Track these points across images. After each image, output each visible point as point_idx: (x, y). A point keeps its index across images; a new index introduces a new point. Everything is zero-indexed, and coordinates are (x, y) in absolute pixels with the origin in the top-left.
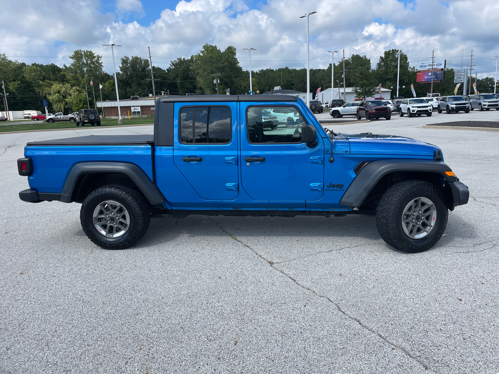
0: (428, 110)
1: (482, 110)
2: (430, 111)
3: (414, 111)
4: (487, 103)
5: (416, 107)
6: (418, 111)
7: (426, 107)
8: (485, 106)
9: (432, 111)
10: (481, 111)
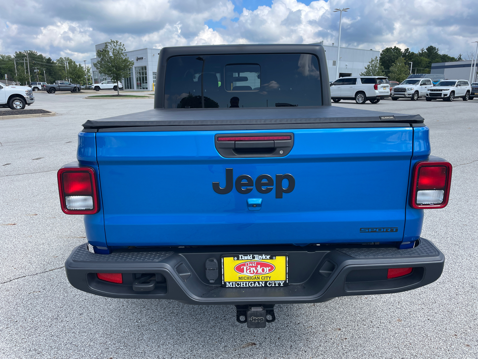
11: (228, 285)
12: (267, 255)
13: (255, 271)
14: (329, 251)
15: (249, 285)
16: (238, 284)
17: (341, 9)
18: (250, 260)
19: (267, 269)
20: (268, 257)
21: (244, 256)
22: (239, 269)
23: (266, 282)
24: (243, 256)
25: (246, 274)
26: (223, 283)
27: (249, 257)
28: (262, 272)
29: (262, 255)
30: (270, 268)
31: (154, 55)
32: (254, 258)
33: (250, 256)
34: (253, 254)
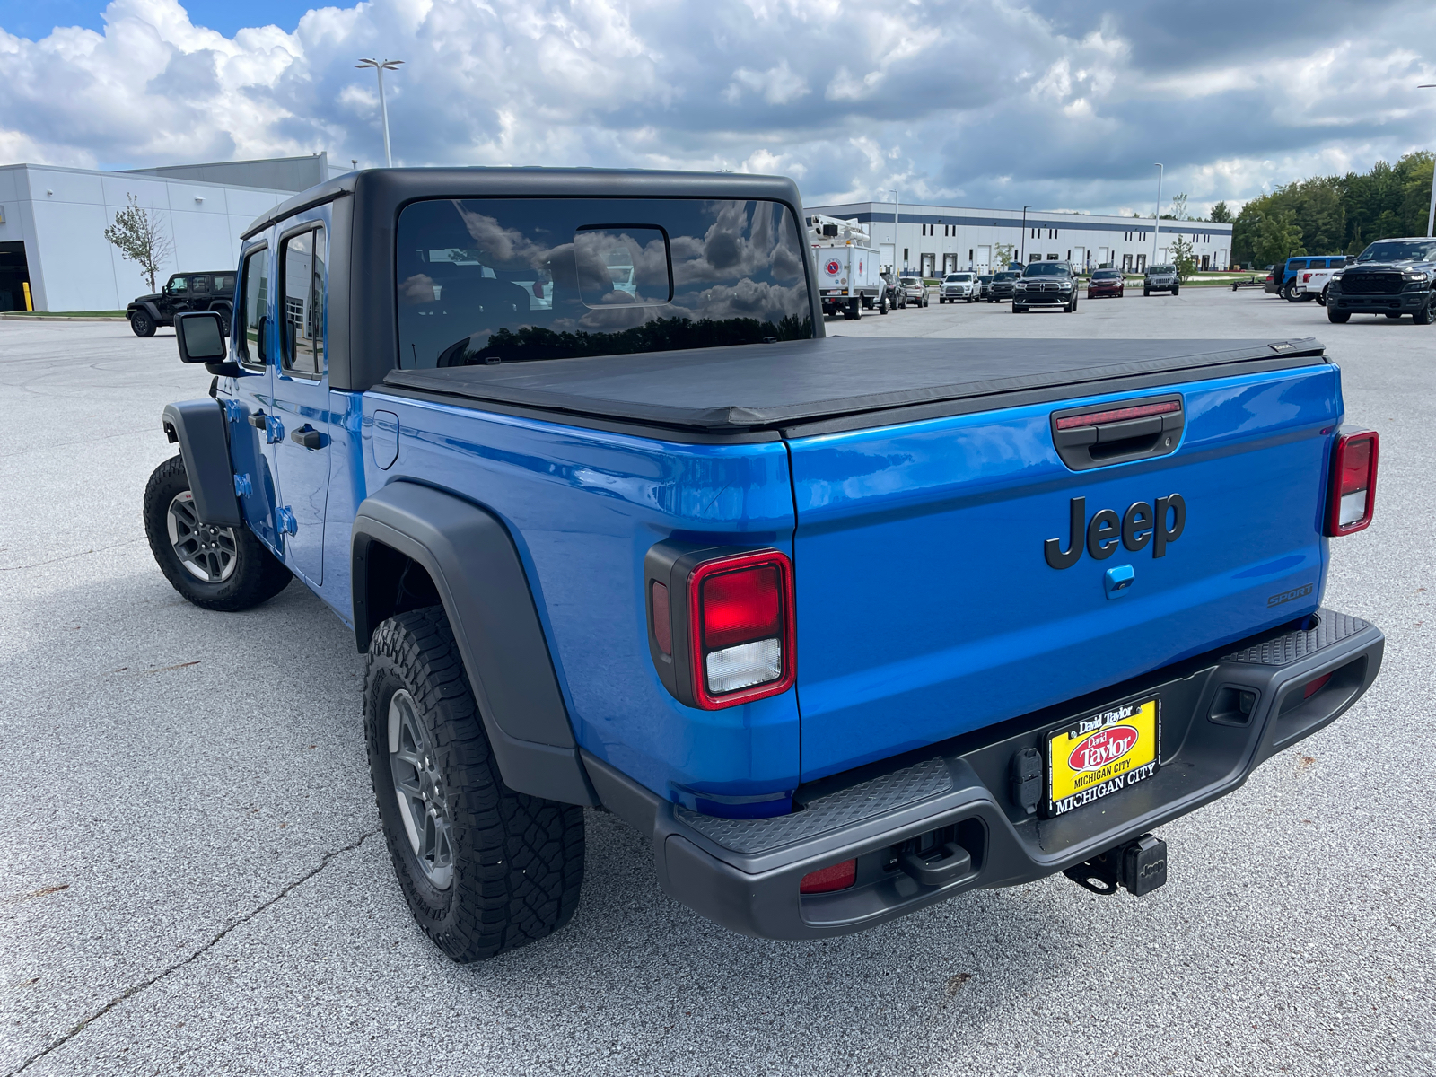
11: (1061, 808)
12: (1127, 707)
13: (1104, 755)
14: (1217, 667)
15: (1097, 795)
16: (1078, 800)
17: (380, 62)
18: (1097, 731)
19: (1123, 743)
20: (1128, 711)
21: (1088, 721)
22: (1077, 761)
23: (1125, 776)
24: (1085, 723)
25: (1089, 768)
26: (1051, 808)
27: (1097, 723)
28: (1115, 754)
29: (1119, 710)
30: (1129, 738)
32: (1104, 721)
33: (1098, 718)
34: (1104, 712)
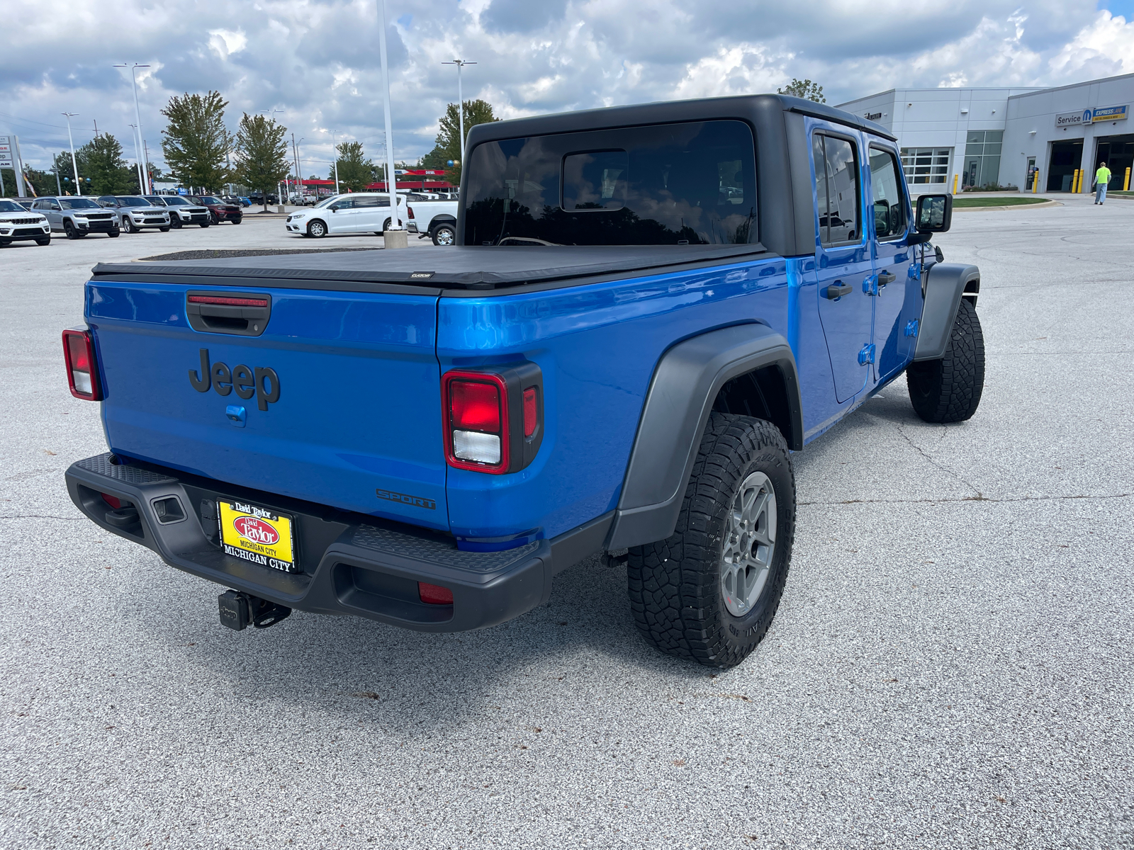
0: (41, 229)
1: (135, 230)
2: (46, 233)
3: (7, 232)
4: (142, 215)
5: (8, 221)
6: (16, 232)
7: (30, 223)
8: (139, 221)
9: (50, 232)
10: (131, 232)
11: (227, 550)
12: (267, 511)
13: (258, 536)
14: (349, 526)
15: (248, 557)
16: (237, 552)
18: (249, 515)
19: (270, 536)
20: (268, 514)
22: (239, 526)
23: (268, 559)
24: (239, 504)
26: (222, 545)
27: (247, 509)
28: (265, 540)
29: (261, 509)
30: (273, 535)
31: (910, 105)
32: (252, 511)
33: (247, 506)
34: (252, 505)
